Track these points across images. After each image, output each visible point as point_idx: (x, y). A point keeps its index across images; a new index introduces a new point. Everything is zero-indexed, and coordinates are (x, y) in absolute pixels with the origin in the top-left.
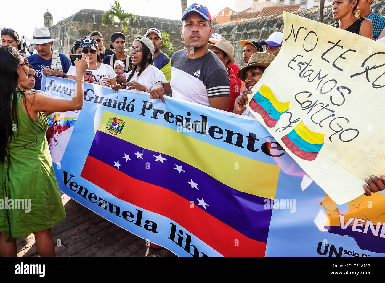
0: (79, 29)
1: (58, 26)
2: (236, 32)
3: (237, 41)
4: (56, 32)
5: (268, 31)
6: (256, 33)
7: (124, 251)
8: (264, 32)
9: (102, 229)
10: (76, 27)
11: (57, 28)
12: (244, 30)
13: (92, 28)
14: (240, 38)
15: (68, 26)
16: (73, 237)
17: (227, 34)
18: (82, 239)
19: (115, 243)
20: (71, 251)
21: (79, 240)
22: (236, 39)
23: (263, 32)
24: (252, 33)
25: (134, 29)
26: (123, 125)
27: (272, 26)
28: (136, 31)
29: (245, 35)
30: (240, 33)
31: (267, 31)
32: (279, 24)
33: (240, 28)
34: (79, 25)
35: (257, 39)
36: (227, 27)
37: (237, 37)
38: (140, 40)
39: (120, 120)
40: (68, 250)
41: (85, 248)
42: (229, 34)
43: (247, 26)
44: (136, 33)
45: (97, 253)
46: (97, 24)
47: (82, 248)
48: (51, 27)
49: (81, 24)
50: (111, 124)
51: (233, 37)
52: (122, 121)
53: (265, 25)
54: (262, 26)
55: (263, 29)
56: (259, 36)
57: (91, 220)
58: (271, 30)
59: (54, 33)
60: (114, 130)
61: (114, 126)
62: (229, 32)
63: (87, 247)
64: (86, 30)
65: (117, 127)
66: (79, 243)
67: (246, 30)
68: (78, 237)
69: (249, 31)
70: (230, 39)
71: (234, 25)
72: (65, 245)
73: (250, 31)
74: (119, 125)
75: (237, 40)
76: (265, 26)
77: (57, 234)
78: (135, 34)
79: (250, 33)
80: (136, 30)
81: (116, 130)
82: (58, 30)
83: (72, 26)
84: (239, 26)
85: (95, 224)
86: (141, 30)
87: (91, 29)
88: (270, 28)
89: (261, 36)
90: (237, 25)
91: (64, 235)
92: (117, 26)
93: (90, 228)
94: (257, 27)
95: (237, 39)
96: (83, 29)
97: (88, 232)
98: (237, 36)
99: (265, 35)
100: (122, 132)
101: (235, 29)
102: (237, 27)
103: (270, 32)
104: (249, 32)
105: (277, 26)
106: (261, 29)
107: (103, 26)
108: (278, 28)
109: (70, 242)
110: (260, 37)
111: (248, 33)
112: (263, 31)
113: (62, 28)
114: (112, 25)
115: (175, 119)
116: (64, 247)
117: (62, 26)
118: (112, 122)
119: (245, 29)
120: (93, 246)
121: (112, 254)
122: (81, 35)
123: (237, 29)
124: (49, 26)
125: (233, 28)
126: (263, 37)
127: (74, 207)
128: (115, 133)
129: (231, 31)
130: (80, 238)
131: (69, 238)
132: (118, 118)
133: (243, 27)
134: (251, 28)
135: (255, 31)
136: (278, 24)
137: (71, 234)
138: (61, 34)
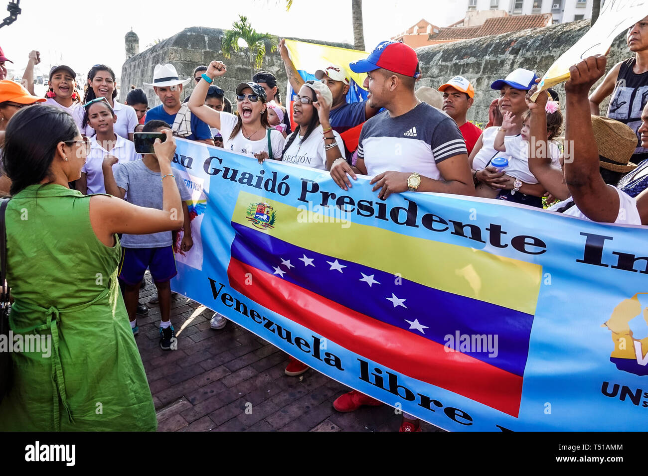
0: (182, 60)
1: (148, 54)
2: (440, 62)
3: (441, 78)
4: (145, 63)
5: (496, 61)
6: (474, 64)
7: (280, 416)
8: (489, 63)
9: (243, 379)
10: (178, 55)
11: (147, 57)
12: (454, 59)
13: (203, 57)
14: (447, 72)
15: (165, 53)
16: (201, 390)
17: (424, 66)
18: (215, 393)
19: (266, 402)
20: (201, 410)
21: (210, 394)
22: (439, 74)
23: (487, 63)
24: (468, 64)
25: (269, 58)
26: (273, 214)
27: (503, 52)
28: (273, 62)
29: (455, 68)
30: (446, 64)
31: (494, 61)
32: (515, 49)
33: (447, 55)
34: (184, 53)
35: (477, 73)
36: (423, 55)
37: (441, 71)
38: (310, 85)
39: (269, 207)
40: (197, 409)
41: (221, 408)
42: (428, 66)
43: (459, 52)
44: (273, 65)
45: (240, 415)
46: (211, 51)
47: (217, 407)
48: (136, 55)
49: (186, 51)
50: (255, 212)
51: (434, 70)
52: (272, 208)
53: (490, 50)
54: (485, 52)
55: (487, 57)
56: (479, 68)
57: (225, 365)
58: (502, 59)
59: (142, 66)
60: (261, 222)
61: (261, 217)
62: (428, 63)
63: (223, 406)
64: (193, 61)
65: (265, 217)
66: (210, 400)
67: (457, 59)
68: (209, 391)
69: (462, 60)
70: (429, 73)
71: (436, 50)
72: (191, 401)
73: (464, 61)
74: (268, 215)
75: (442, 76)
76: (491, 53)
77: (177, 384)
78: (271, 66)
79: (464, 64)
80: (272, 60)
81: (264, 223)
82: (148, 59)
83: (172, 54)
84: (446, 52)
85: (233, 372)
86: (280, 60)
87: (201, 58)
88: (499, 55)
89: (484, 69)
90: (442, 50)
91: (187, 385)
92: (242, 54)
93: (224, 377)
94: (477, 54)
95: (442, 73)
96: (188, 59)
97: (222, 383)
98: (442, 69)
99: (491, 67)
100: (273, 225)
101: (438, 58)
102: (441, 53)
103: (499, 62)
104: (462, 62)
105: (511, 53)
106: (483, 57)
107: (220, 54)
108: (513, 56)
109: (198, 397)
110: (482, 70)
111: (460, 65)
112: (486, 61)
113: (154, 57)
114: (234, 52)
115: (356, 207)
116: (189, 404)
117: (155, 54)
118: (256, 210)
119: (456, 56)
120: (233, 405)
121: (263, 419)
122: (185, 68)
123: (442, 56)
124: (133, 54)
125: (436, 55)
126: (487, 70)
127: (197, 343)
128: (262, 227)
129: (431, 60)
130: (212, 392)
131: (196, 390)
132: (267, 204)
133: (452, 53)
134: (466, 55)
135: (472, 60)
136: (513, 49)
137: (198, 385)
138: (152, 67)
